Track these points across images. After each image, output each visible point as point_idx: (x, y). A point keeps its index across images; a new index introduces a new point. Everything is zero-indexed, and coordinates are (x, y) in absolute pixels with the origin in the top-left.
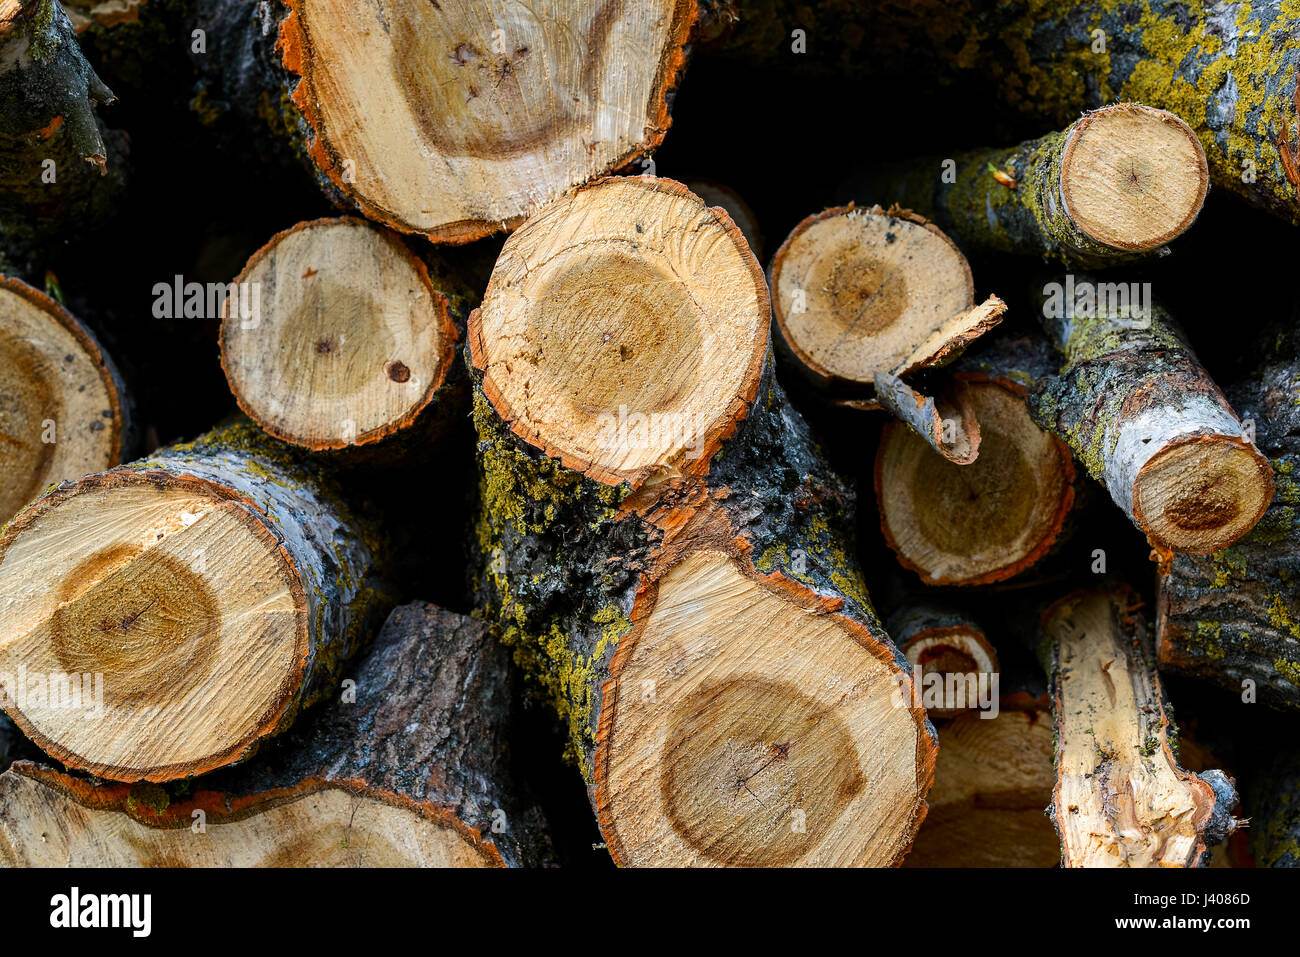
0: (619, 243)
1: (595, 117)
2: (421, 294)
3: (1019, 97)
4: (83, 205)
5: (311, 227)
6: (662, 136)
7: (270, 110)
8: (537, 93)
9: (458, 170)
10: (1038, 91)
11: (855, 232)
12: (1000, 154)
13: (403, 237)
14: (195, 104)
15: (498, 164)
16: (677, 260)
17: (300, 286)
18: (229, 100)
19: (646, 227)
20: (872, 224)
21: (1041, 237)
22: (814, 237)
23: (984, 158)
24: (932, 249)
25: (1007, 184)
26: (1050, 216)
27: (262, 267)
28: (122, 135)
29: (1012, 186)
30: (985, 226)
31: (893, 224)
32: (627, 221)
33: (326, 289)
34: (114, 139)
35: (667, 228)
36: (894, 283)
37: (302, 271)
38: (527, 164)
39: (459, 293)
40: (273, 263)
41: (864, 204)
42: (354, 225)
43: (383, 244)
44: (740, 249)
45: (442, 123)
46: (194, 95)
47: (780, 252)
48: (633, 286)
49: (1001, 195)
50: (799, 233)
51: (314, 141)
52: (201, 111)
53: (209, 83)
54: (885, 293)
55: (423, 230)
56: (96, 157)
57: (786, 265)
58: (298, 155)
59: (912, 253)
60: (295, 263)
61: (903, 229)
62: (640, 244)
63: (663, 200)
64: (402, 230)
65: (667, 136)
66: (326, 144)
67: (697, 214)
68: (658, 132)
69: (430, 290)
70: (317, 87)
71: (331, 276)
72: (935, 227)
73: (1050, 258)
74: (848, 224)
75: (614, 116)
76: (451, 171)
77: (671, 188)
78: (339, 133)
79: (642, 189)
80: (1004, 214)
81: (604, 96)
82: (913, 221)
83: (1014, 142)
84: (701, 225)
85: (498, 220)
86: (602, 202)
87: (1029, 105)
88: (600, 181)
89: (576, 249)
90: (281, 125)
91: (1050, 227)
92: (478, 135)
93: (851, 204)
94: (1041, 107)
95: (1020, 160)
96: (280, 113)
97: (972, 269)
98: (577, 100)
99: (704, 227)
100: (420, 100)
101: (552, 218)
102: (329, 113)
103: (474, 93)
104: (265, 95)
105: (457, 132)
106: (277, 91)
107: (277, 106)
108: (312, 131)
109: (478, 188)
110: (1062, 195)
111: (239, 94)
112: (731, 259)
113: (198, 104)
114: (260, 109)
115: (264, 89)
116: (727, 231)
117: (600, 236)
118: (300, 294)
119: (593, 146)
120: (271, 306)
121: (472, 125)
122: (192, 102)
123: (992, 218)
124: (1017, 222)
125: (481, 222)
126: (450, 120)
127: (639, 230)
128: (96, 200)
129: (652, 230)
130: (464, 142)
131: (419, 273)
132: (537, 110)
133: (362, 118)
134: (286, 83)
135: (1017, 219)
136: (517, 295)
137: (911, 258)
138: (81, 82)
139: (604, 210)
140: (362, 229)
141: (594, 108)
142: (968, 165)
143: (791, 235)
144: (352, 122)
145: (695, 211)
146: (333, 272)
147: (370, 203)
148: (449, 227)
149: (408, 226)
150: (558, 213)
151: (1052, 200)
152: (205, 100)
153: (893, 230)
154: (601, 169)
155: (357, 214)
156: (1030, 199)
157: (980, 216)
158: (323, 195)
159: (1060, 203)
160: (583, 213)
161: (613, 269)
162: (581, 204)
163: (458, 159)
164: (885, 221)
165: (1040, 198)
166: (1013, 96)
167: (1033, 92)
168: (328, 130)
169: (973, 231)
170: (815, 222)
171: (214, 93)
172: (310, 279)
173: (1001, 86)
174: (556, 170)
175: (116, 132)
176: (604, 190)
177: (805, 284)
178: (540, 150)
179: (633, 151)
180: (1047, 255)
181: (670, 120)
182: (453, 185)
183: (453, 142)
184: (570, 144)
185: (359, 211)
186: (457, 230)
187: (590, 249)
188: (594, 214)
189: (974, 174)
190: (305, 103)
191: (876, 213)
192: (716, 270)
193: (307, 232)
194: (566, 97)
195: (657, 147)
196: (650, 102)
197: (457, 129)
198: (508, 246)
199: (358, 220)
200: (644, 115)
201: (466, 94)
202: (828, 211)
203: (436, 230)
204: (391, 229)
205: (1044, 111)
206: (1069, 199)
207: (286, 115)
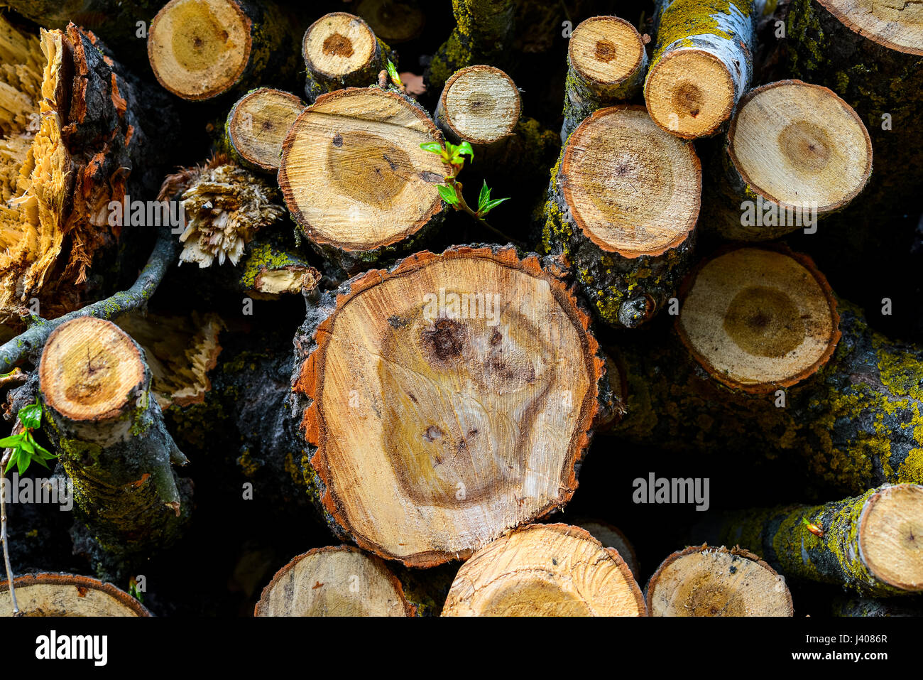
0: (540, 572)
1: (524, 480)
2: (396, 603)
3: (824, 470)
4: (159, 532)
5: (320, 553)
6: (571, 494)
7: (293, 466)
8: (484, 463)
9: (426, 515)
10: (838, 466)
11: (708, 565)
12: (812, 510)
13: (386, 562)
14: (241, 460)
15: (454, 512)
16: (581, 585)
17: (310, 594)
18: (264, 459)
19: (559, 561)
20: (719, 559)
21: (842, 574)
22: (678, 568)
23: (798, 512)
24: (763, 579)
25: (817, 534)
26: (849, 560)
27: (284, 581)
28: (188, 482)
29: (821, 535)
30: (800, 562)
31: (735, 560)
32: (546, 556)
33: (329, 597)
34: (183, 484)
35: (574, 562)
36: (735, 603)
37: (312, 584)
38: (476, 511)
39: (424, 602)
40: (292, 577)
41: (714, 544)
42: (351, 552)
43: (371, 566)
44: (626, 579)
45: (416, 482)
46: (240, 454)
47: (653, 578)
48: (549, 603)
49: (813, 541)
50: (667, 565)
51: (325, 493)
52: (245, 466)
53: (251, 446)
54: (729, 610)
55: (399, 558)
56: (173, 503)
57: (658, 587)
58: (312, 500)
59: (748, 581)
60: (307, 578)
61: (741, 564)
62: (555, 573)
63: (572, 542)
64: (385, 557)
65: (574, 494)
66: (333, 495)
67: (596, 552)
68: (568, 492)
69: (403, 600)
70: (329, 455)
71: (333, 588)
72: (765, 563)
73: (848, 588)
74: (703, 559)
75: (538, 479)
76: (421, 516)
77: (578, 533)
78: (342, 487)
79: (558, 534)
80: (814, 554)
81: (530, 465)
82: (748, 558)
83: (821, 502)
84: (599, 561)
85: (453, 551)
86: (529, 542)
87: (832, 475)
88: (528, 527)
89: (509, 576)
90: (300, 477)
91: (850, 568)
92: (441, 491)
93: (705, 544)
94: (840, 478)
95: (826, 516)
96: (300, 469)
97: (792, 595)
98: (511, 468)
99: (601, 562)
100: (401, 466)
101: (493, 553)
102: (335, 472)
103: (439, 461)
104: (290, 455)
105: (427, 489)
106: (298, 454)
107: (299, 464)
108: (324, 485)
109: (440, 528)
110: (860, 548)
111: (271, 455)
112: (620, 585)
113: (243, 460)
114: (286, 465)
115: (289, 452)
116: (617, 565)
117: (527, 567)
118: (311, 601)
119: (522, 500)
120: (290, 609)
121: (437, 483)
122: (238, 459)
123: (806, 557)
124: (824, 560)
125: (441, 553)
126: (422, 480)
127: (555, 563)
128: (168, 527)
129: (564, 563)
130: (431, 496)
131: (396, 588)
132: (483, 474)
133: (359, 477)
134: (306, 450)
135: (823, 558)
136: (467, 608)
137: (747, 585)
138: (166, 451)
139: (530, 547)
140: (356, 555)
141: (523, 474)
142: (787, 517)
143: (661, 566)
144: (352, 480)
145: (594, 550)
146: (335, 585)
147: (363, 537)
148: (418, 555)
149: (390, 555)
150: (497, 549)
151: (852, 549)
152: (247, 458)
153: (735, 564)
154: (528, 517)
155: (354, 544)
156: (834, 546)
157: (797, 554)
158: (329, 529)
159: (858, 554)
160: (515, 549)
161: (535, 591)
162: (513, 543)
163: (426, 507)
164: (729, 558)
165: (842, 547)
166: (820, 469)
167: (834, 467)
168: (335, 485)
169: (791, 564)
170: (678, 557)
171: (255, 453)
172: (318, 590)
173: (811, 461)
174: (496, 517)
175: (185, 480)
176: (530, 534)
177: (671, 602)
178: (484, 503)
179: (550, 504)
180: (846, 585)
181: (577, 483)
182: (422, 525)
183: (423, 496)
184: (507, 498)
185: (355, 542)
186: (424, 558)
187: (520, 576)
188: (523, 551)
189: (792, 524)
190: (319, 465)
191: (722, 551)
192: (609, 594)
193: (318, 556)
194: (504, 465)
195: (567, 502)
196: (563, 470)
197: (426, 486)
198: (461, 572)
199: (354, 548)
200: (558, 479)
201: (433, 462)
202: (688, 548)
203: (409, 557)
204: (377, 556)
205: (842, 480)
206: (865, 551)
207: (305, 471)
